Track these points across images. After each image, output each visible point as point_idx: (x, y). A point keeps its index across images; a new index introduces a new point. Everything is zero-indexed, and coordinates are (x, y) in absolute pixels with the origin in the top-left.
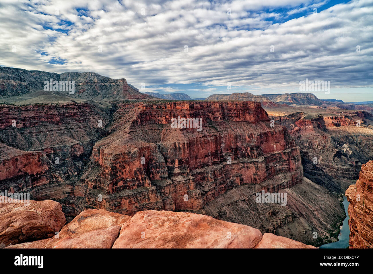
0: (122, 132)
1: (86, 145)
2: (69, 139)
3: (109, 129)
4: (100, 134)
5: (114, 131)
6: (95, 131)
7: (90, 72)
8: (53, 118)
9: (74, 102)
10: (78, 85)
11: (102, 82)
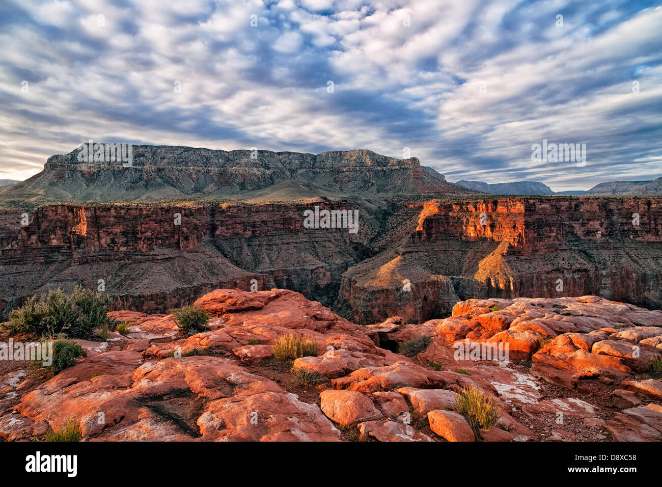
0: (392, 253)
1: (335, 270)
2: (310, 257)
3: (376, 246)
4: (360, 253)
5: (383, 249)
6: (353, 248)
7: (360, 150)
8: (290, 224)
9: (325, 198)
10: (341, 172)
11: (379, 166)
